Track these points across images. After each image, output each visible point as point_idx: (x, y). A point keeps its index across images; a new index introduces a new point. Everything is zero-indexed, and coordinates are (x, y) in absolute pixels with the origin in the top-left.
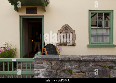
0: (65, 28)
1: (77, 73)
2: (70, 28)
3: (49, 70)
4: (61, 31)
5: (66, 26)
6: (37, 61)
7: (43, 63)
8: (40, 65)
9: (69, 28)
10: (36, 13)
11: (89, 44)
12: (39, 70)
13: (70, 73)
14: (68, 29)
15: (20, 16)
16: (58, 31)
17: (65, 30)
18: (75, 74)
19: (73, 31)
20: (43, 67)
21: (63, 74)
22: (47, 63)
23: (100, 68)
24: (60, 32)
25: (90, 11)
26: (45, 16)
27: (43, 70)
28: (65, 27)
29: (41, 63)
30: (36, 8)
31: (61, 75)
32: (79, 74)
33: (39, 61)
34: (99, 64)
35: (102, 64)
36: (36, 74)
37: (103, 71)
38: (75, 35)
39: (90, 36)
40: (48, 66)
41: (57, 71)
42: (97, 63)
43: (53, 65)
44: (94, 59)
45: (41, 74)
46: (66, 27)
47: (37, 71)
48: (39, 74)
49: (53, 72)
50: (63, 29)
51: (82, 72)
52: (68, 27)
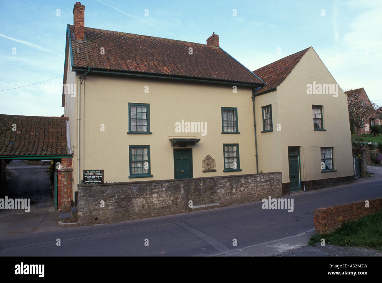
10: (187, 147)
11: (225, 169)
14: (210, 159)
15: (174, 149)
16: (203, 160)
38: (215, 163)
39: (225, 163)
50: (206, 159)
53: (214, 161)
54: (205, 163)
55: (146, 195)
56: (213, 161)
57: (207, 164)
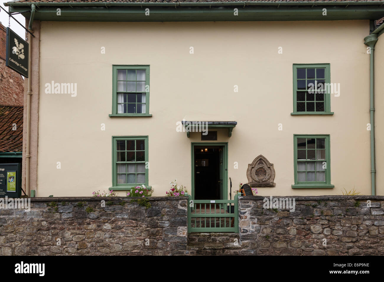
0: (259, 161)
1: (282, 212)
2: (267, 161)
3: (255, 209)
4: (254, 165)
5: (261, 157)
6: (244, 201)
7: (249, 202)
8: (247, 204)
9: (265, 161)
10: (217, 140)
11: (295, 184)
12: (245, 209)
13: (276, 211)
14: (264, 163)
15: (192, 144)
16: (249, 165)
17: (259, 164)
18: (280, 213)
19: (271, 165)
20: (249, 206)
21: (269, 212)
22: (253, 202)
23: (304, 207)
24: (252, 166)
25: (295, 135)
26: (229, 144)
27: (249, 209)
28: (258, 159)
29: (247, 202)
30: (217, 132)
31: (266, 213)
32: (284, 212)
33: (246, 201)
34: (303, 202)
35: (306, 203)
36: (243, 212)
37: (307, 209)
38: (274, 172)
39: (296, 172)
40: (253, 205)
41: (262, 210)
42: (301, 202)
43: (258, 204)
44: (298, 198)
45: (247, 213)
46: (261, 159)
47: (243, 209)
48: (245, 213)
49: (258, 211)
50: (256, 162)
51: (287, 211)
52: (263, 159)
53: (271, 168)
54: (253, 169)
55: (89, 224)
56: (269, 168)
57: (256, 172)
